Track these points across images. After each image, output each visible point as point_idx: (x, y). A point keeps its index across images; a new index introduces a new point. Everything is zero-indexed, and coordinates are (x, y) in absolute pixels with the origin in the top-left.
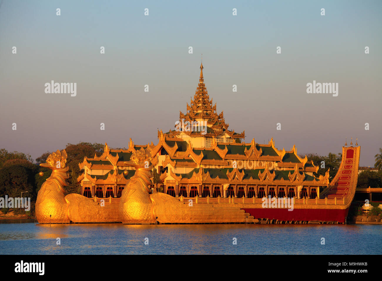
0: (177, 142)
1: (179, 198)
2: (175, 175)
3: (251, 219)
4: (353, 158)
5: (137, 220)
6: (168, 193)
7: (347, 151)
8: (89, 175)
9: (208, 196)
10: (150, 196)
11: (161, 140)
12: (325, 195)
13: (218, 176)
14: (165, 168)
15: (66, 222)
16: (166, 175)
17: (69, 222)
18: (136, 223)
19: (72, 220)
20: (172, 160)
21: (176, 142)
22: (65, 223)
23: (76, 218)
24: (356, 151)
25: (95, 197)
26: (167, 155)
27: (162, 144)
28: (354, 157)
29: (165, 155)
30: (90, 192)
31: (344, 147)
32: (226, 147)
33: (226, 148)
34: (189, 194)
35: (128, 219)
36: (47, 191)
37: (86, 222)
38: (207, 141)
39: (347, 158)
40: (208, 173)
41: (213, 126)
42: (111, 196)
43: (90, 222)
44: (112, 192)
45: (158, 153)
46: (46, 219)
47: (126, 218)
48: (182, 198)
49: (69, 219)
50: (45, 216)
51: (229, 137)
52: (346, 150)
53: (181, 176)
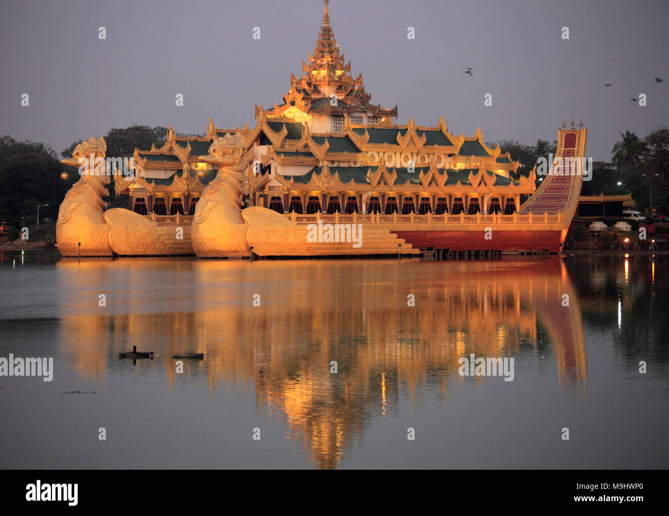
0: (286, 124)
1: (289, 215)
2: (282, 178)
3: (407, 248)
4: (574, 147)
5: (221, 252)
6: (271, 208)
7: (566, 136)
8: (143, 178)
9: (337, 211)
10: (241, 212)
11: (261, 121)
12: (530, 208)
13: (353, 179)
14: (266, 166)
15: (107, 254)
16: (268, 178)
17: (111, 254)
18: (219, 255)
19: (116, 251)
20: (278, 153)
21: (284, 124)
22: (104, 255)
23: (122, 248)
24: (579, 136)
25: (154, 214)
26: (270, 146)
27: (261, 128)
28: (576, 145)
29: (266, 145)
30: (144, 206)
31: (560, 129)
32: (366, 131)
33: (367, 133)
34: (306, 209)
35: (207, 250)
36: (75, 204)
37: (138, 254)
38: (335, 122)
39: (564, 148)
40: (336, 174)
41: (345, 98)
42: (180, 213)
43: (144, 254)
44: (180, 206)
45: (254, 141)
46: (74, 249)
47: (203, 248)
48: (294, 215)
49: (110, 249)
50: (73, 244)
51: (372, 115)
52: (564, 135)
53: (292, 179)
